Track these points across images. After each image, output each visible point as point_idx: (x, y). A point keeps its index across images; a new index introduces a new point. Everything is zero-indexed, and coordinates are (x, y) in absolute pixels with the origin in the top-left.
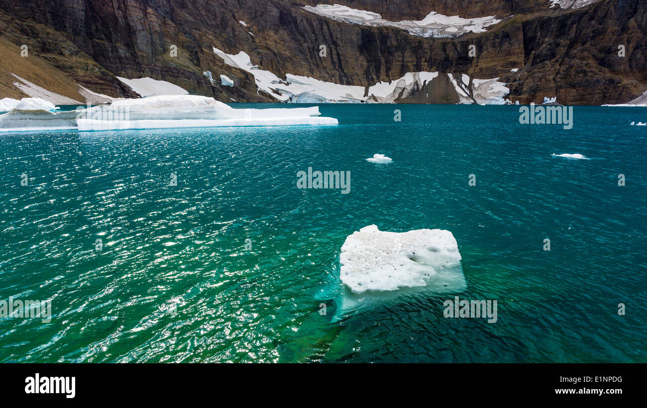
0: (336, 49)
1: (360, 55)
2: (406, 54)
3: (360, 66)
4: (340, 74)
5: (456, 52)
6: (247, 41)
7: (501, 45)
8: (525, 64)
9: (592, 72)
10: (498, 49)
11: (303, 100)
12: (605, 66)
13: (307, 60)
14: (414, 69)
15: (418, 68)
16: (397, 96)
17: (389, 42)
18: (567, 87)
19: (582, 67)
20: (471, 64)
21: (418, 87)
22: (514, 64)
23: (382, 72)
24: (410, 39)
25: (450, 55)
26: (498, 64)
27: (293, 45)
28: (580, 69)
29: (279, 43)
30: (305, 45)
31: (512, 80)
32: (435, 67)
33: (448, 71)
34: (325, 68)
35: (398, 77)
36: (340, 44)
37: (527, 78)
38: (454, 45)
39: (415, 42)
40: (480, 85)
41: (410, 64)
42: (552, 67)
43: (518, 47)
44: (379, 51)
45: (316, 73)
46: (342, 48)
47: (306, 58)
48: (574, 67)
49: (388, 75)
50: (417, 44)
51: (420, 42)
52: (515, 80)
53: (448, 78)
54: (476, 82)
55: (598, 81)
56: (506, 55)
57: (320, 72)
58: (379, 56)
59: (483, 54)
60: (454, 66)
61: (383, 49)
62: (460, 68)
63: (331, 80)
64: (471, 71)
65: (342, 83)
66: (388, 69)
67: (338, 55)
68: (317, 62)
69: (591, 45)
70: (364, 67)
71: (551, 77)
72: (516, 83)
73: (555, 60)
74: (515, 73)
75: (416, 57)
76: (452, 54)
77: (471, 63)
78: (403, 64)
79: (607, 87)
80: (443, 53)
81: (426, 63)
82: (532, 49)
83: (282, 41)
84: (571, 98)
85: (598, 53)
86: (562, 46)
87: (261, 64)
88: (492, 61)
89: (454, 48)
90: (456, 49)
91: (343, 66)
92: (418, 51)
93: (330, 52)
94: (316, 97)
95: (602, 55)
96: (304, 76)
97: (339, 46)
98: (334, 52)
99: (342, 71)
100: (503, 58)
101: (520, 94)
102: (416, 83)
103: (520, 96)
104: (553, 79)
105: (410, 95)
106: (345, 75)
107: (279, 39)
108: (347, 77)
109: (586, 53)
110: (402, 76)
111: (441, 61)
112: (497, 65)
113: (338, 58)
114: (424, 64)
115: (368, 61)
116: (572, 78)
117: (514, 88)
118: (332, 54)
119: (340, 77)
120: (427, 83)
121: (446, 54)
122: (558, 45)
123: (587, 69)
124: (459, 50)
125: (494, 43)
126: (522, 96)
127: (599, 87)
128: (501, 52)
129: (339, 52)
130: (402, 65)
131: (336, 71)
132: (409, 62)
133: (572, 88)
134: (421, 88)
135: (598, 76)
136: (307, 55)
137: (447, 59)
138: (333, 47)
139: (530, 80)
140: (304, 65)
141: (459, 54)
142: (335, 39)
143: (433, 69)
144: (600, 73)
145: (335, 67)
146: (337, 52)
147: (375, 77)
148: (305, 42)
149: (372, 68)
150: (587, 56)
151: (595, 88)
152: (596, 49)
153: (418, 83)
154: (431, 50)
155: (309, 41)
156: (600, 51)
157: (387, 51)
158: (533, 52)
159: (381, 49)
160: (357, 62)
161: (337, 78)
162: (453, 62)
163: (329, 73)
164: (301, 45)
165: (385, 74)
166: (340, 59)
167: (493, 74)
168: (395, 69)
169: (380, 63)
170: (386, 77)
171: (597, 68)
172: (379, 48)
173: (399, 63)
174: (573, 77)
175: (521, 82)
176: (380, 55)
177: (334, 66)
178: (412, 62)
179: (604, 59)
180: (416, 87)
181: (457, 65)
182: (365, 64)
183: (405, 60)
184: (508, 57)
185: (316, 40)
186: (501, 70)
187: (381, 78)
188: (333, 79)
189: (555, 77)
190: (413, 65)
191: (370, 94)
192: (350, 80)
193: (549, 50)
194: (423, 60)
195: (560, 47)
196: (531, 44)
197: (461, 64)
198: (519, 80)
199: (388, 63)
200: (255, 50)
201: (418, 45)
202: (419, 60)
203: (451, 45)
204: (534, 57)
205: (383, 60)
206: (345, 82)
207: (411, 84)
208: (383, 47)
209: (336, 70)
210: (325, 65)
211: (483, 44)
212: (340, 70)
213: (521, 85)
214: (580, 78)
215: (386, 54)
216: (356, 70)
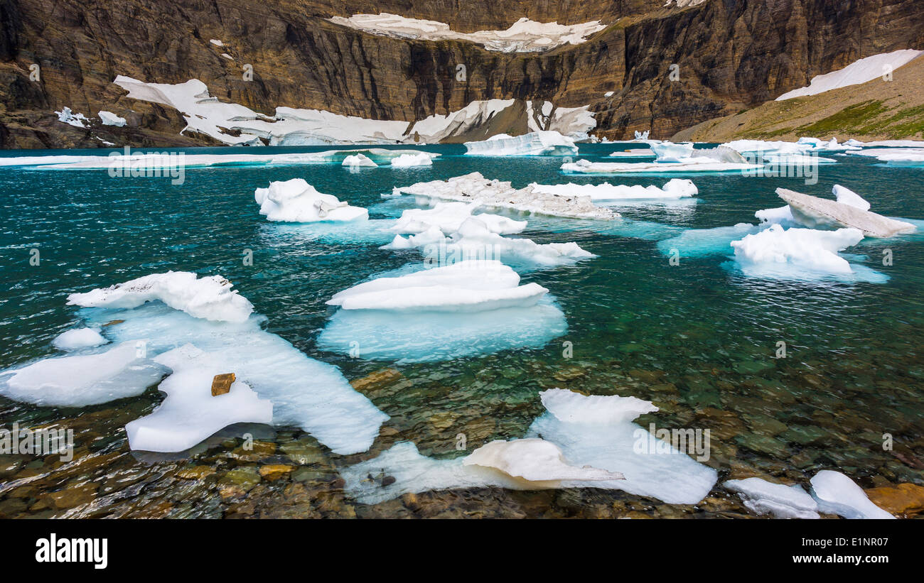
0: (370, 72)
1: (407, 80)
2: (472, 77)
3: (406, 94)
4: (373, 105)
5: (540, 72)
6: (209, 65)
7: (598, 58)
8: (624, 85)
9: (691, 93)
10: (594, 65)
11: (295, 141)
12: (707, 86)
13: (321, 88)
14: (483, 96)
15: (489, 95)
16: (448, 134)
17: (450, 61)
18: (663, 117)
19: (680, 88)
20: (558, 87)
21: (481, 120)
22: (610, 86)
23: (438, 101)
24: (483, 56)
25: (532, 76)
26: (590, 86)
27: (301, 68)
28: (678, 90)
29: (280, 66)
30: (322, 68)
31: (602, 107)
32: (510, 93)
33: (528, 97)
34: (351, 98)
35: (459, 108)
36: (377, 66)
37: (620, 105)
38: (539, 61)
39: (488, 60)
40: (564, 115)
41: (477, 89)
42: (651, 88)
43: (617, 60)
44: (435, 73)
45: (336, 104)
46: (379, 71)
47: (321, 85)
48: (671, 87)
49: (446, 106)
50: (491, 62)
51: (495, 59)
52: (605, 109)
53: (525, 107)
54: (560, 111)
55: (696, 107)
56: (602, 74)
57: (342, 104)
58: (434, 80)
59: (574, 72)
60: (536, 90)
61: (442, 70)
62: (543, 93)
63: (358, 113)
64: (557, 97)
65: (374, 117)
66: (447, 97)
67: (372, 80)
68: (339, 89)
69: (695, 56)
70: (412, 95)
71: (647, 103)
72: (606, 112)
73: (657, 78)
74: (609, 98)
75: (487, 79)
76: (534, 74)
77: (558, 85)
78: (467, 90)
79: (706, 115)
80: (523, 73)
81: (500, 88)
82: (634, 64)
83: (284, 64)
84: (666, 131)
85: (702, 67)
86: (667, 59)
87: (229, 95)
88: (586, 82)
89: (538, 65)
90: (541, 68)
91: (378, 94)
92: (490, 71)
93: (360, 77)
94: (319, 137)
95: (705, 70)
96: (313, 109)
97: (375, 68)
98: (366, 76)
99: (378, 101)
100: (598, 77)
101: (610, 128)
102: (480, 116)
103: (609, 131)
104: (650, 105)
105: (466, 132)
106: (381, 107)
107: (280, 61)
108: (384, 109)
109: (687, 67)
110: (465, 106)
111: (519, 84)
112: (588, 88)
113: (372, 84)
114: (497, 89)
115: (419, 87)
116: (668, 104)
117: (603, 119)
118: (362, 79)
119: (373, 109)
120: (494, 115)
121: (525, 74)
122: (662, 57)
123: (686, 91)
124: (544, 68)
125: (589, 58)
126: (611, 130)
127: (697, 116)
128: (597, 69)
129: (374, 76)
130: (466, 92)
131: (367, 102)
132: (476, 87)
133: (667, 118)
134: (484, 121)
135: (697, 99)
136: (323, 82)
137: (527, 81)
138: (365, 70)
139: (623, 107)
140: (316, 94)
141: (543, 73)
142: (369, 59)
143: (508, 96)
144: (701, 95)
145: (366, 96)
146: (371, 76)
147: (427, 108)
148: (323, 64)
149: (424, 97)
150: (689, 72)
151: (693, 117)
152: (699, 61)
153: (483, 115)
154: (507, 70)
155: (330, 63)
156: (703, 64)
157: (447, 72)
158: (634, 68)
159: (438, 70)
160: (400, 89)
161: (367, 110)
162: (535, 85)
163: (357, 104)
164: (315, 68)
165: (442, 104)
166: (375, 85)
167: (583, 100)
168: (456, 96)
169: (436, 90)
170: (442, 108)
171: (698, 88)
172: (436, 69)
173: (461, 89)
174: (669, 102)
175: (612, 110)
176: (436, 79)
177: (366, 94)
178: (479, 86)
179: (706, 75)
180: (478, 121)
181: (540, 89)
182: (414, 91)
183: (471, 84)
184: (605, 76)
185: (341, 61)
186: (594, 95)
187: (436, 109)
188: (361, 112)
189: (652, 103)
190: (482, 91)
191: (413, 132)
192: (387, 113)
193: (651, 64)
194: (496, 83)
195: (664, 61)
196: (633, 57)
197: (545, 88)
198: (611, 108)
199: (447, 89)
200: (222, 78)
201: (492, 64)
202: (490, 84)
203: (533, 61)
204: (634, 74)
205: (440, 86)
206: (379, 116)
207: (472, 117)
208: (441, 67)
209: (368, 100)
210: (352, 94)
211: (576, 59)
212: (373, 100)
213: (611, 114)
214: (677, 103)
215: (446, 76)
216: (400, 100)
